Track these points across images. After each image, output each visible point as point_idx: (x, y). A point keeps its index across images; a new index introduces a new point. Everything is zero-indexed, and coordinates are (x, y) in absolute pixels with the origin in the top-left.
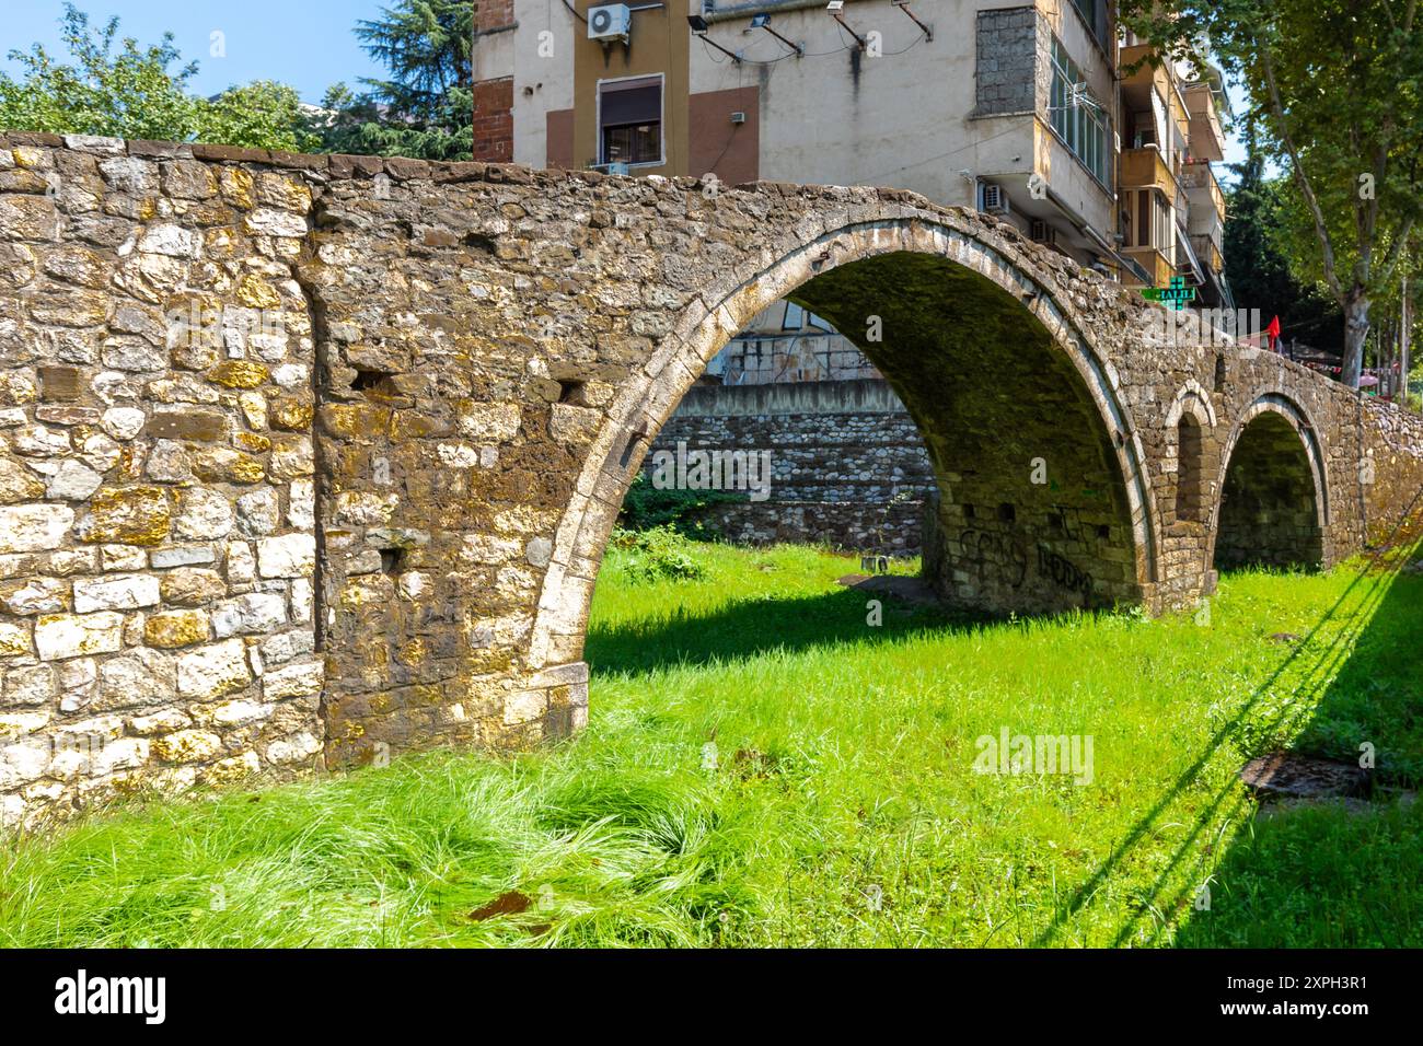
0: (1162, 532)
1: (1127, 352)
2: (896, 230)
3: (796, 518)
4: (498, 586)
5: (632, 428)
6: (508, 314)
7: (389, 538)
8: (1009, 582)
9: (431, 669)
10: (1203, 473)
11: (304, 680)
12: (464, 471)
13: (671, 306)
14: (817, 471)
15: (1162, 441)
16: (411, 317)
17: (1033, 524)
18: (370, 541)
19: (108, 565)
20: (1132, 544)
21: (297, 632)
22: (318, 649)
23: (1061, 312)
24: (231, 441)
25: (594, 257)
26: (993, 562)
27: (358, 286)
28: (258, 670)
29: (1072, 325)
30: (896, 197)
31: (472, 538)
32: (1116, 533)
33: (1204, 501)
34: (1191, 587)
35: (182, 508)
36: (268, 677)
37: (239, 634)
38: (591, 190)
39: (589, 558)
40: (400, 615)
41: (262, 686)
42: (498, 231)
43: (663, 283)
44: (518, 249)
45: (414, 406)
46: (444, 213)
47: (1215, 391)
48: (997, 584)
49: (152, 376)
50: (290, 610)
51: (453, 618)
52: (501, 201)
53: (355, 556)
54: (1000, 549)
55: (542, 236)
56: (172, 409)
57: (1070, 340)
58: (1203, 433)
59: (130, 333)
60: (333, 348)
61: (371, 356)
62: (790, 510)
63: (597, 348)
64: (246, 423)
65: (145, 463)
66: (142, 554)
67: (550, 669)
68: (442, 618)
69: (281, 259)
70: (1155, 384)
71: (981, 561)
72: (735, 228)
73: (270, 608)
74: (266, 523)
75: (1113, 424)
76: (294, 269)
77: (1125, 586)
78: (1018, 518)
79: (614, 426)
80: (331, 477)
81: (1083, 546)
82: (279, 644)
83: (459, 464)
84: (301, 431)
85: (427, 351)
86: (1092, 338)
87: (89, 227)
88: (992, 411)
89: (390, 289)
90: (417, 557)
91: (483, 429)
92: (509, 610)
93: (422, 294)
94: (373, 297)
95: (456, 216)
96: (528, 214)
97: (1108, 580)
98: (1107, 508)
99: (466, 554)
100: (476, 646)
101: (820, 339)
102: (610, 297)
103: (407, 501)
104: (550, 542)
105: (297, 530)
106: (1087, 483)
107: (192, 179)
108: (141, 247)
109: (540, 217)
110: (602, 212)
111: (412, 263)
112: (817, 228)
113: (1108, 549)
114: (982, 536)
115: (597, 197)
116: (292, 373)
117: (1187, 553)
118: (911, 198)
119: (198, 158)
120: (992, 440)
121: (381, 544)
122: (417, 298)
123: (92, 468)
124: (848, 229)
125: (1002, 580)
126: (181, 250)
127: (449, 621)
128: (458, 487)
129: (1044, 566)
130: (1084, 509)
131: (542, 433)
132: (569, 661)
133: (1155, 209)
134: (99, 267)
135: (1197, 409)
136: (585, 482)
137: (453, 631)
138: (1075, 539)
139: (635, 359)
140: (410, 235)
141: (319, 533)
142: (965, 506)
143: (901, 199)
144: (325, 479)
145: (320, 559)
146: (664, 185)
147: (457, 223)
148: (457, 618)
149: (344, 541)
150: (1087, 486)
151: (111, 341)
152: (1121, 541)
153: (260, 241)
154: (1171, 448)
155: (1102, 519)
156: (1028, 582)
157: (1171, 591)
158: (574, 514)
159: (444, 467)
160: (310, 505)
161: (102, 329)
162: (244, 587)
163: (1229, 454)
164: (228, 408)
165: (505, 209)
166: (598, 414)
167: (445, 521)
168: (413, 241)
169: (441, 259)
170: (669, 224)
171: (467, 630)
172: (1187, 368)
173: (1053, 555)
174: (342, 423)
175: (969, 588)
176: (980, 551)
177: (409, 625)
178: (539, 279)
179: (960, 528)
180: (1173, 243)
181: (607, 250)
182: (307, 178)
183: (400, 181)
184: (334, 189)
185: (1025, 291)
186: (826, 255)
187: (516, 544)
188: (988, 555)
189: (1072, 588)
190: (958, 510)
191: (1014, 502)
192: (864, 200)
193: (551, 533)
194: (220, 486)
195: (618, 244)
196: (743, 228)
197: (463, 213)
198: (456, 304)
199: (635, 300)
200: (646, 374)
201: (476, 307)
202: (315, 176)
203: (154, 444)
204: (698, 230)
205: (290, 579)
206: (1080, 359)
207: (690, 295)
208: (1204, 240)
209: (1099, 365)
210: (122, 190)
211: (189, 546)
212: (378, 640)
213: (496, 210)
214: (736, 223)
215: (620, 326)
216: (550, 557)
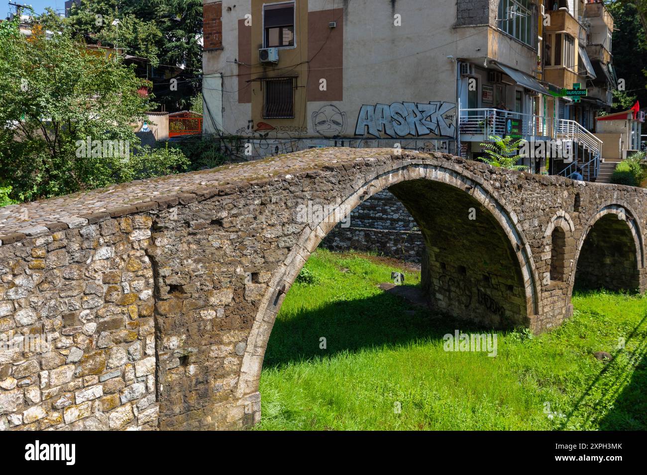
0: (542, 290)
1: (523, 204)
2: (400, 172)
3: (360, 237)
4: (225, 366)
5: (279, 288)
6: (228, 251)
7: (182, 352)
8: (463, 304)
9: (199, 403)
10: (566, 256)
11: (152, 415)
12: (211, 320)
13: (296, 232)
14: (372, 212)
15: (542, 244)
16: (190, 261)
17: (475, 278)
18: (176, 355)
19: (86, 384)
20: (525, 297)
21: (150, 396)
22: (157, 401)
23: (486, 192)
24: (125, 326)
25: (262, 218)
26: (455, 292)
27: (170, 252)
28: (136, 414)
29: (492, 197)
30: (401, 157)
31: (214, 347)
32: (517, 290)
33: (566, 270)
34: (558, 314)
35: (109, 356)
36: (140, 416)
37: (129, 401)
38: (260, 189)
39: (261, 347)
40: (186, 383)
41: (138, 420)
42: (223, 217)
43: (292, 223)
44: (231, 222)
45: (191, 297)
46: (202, 215)
47: (574, 211)
48: (457, 303)
49: (98, 308)
50: (147, 387)
51: (207, 381)
52: (224, 204)
53: (170, 362)
54: (458, 286)
55: (241, 214)
56: (106, 319)
57: (491, 204)
58: (566, 236)
59: (91, 294)
60: (161, 280)
61: (175, 280)
62: (357, 232)
63: (264, 257)
64: (131, 318)
65: (97, 342)
66: (97, 377)
67: (246, 396)
68: (203, 382)
69: (141, 249)
70: (539, 217)
71: (449, 291)
72: (324, 191)
73: (140, 388)
74: (137, 356)
75: (514, 240)
76: (146, 251)
77: (521, 316)
78: (468, 274)
79: (271, 290)
80: (161, 332)
81: (500, 293)
82: (144, 402)
83: (209, 317)
84: (149, 316)
85: (196, 274)
86: (503, 201)
87: (77, 257)
88: (454, 225)
89: (182, 251)
90: (192, 359)
91: (218, 301)
92: (229, 375)
93: (194, 250)
94: (176, 256)
95: (207, 215)
96: (235, 206)
97: (513, 312)
98: (512, 278)
99: (212, 354)
100: (216, 392)
101: (374, 141)
102: (269, 234)
103: (189, 336)
104: (245, 344)
105: (149, 356)
106: (502, 265)
107: (110, 227)
108: (94, 259)
109: (240, 207)
110: (266, 198)
111: (190, 238)
112: (362, 181)
113: (513, 297)
114: (450, 279)
115: (264, 191)
116: (147, 294)
117: (556, 298)
118: (408, 156)
119: (112, 218)
120: (454, 237)
121: (179, 355)
122: (192, 252)
123: (80, 349)
124: (377, 178)
125: (460, 302)
126: (107, 256)
127: (205, 382)
128: (209, 327)
129: (481, 299)
130: (500, 276)
131: (242, 298)
132: (253, 392)
133: (565, 44)
134: (81, 271)
135: (563, 224)
136: (259, 316)
137: (206, 386)
138: (496, 289)
139: (280, 259)
140: (189, 226)
141: (157, 355)
142: (441, 263)
143: (403, 158)
144: (159, 333)
145: (157, 365)
146: (292, 179)
147: (207, 217)
148: (208, 381)
149: (166, 357)
150: (502, 266)
151: (85, 299)
152: (519, 294)
153: (134, 244)
154: (547, 247)
155: (509, 282)
156: (472, 305)
157: (547, 318)
158: (255, 331)
159: (203, 320)
160: (153, 345)
161: (82, 294)
162: (130, 382)
163: (582, 242)
164: (124, 314)
165: (226, 206)
166: (264, 286)
167: (203, 342)
168: (190, 229)
169: (201, 234)
170: (295, 196)
171: (212, 386)
172: (557, 205)
173: (485, 295)
174: (165, 310)
175: (443, 303)
176: (449, 286)
177: (190, 386)
178: (240, 233)
179: (439, 273)
180: (576, 63)
181: (268, 214)
182: (150, 214)
183: (185, 205)
184: (160, 215)
185: (467, 186)
186: (366, 193)
187: (231, 347)
188: (453, 289)
189: (495, 312)
190: (438, 264)
191: (465, 266)
192: (385, 163)
193: (245, 340)
194: (122, 344)
195: (273, 210)
196: (327, 190)
197: (210, 213)
198: (207, 252)
199: (280, 233)
200: (285, 264)
201: (215, 251)
202: (153, 212)
203: (100, 334)
204: (307, 195)
205: (147, 376)
206: (497, 213)
207: (304, 226)
208: (598, 48)
209: (507, 214)
210: (88, 239)
211: (112, 370)
212: (178, 394)
213: (223, 208)
214: (325, 188)
215: (274, 246)
216: (245, 350)
